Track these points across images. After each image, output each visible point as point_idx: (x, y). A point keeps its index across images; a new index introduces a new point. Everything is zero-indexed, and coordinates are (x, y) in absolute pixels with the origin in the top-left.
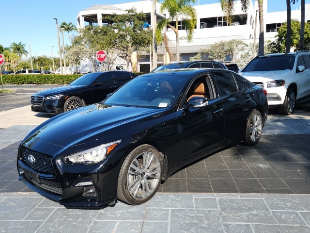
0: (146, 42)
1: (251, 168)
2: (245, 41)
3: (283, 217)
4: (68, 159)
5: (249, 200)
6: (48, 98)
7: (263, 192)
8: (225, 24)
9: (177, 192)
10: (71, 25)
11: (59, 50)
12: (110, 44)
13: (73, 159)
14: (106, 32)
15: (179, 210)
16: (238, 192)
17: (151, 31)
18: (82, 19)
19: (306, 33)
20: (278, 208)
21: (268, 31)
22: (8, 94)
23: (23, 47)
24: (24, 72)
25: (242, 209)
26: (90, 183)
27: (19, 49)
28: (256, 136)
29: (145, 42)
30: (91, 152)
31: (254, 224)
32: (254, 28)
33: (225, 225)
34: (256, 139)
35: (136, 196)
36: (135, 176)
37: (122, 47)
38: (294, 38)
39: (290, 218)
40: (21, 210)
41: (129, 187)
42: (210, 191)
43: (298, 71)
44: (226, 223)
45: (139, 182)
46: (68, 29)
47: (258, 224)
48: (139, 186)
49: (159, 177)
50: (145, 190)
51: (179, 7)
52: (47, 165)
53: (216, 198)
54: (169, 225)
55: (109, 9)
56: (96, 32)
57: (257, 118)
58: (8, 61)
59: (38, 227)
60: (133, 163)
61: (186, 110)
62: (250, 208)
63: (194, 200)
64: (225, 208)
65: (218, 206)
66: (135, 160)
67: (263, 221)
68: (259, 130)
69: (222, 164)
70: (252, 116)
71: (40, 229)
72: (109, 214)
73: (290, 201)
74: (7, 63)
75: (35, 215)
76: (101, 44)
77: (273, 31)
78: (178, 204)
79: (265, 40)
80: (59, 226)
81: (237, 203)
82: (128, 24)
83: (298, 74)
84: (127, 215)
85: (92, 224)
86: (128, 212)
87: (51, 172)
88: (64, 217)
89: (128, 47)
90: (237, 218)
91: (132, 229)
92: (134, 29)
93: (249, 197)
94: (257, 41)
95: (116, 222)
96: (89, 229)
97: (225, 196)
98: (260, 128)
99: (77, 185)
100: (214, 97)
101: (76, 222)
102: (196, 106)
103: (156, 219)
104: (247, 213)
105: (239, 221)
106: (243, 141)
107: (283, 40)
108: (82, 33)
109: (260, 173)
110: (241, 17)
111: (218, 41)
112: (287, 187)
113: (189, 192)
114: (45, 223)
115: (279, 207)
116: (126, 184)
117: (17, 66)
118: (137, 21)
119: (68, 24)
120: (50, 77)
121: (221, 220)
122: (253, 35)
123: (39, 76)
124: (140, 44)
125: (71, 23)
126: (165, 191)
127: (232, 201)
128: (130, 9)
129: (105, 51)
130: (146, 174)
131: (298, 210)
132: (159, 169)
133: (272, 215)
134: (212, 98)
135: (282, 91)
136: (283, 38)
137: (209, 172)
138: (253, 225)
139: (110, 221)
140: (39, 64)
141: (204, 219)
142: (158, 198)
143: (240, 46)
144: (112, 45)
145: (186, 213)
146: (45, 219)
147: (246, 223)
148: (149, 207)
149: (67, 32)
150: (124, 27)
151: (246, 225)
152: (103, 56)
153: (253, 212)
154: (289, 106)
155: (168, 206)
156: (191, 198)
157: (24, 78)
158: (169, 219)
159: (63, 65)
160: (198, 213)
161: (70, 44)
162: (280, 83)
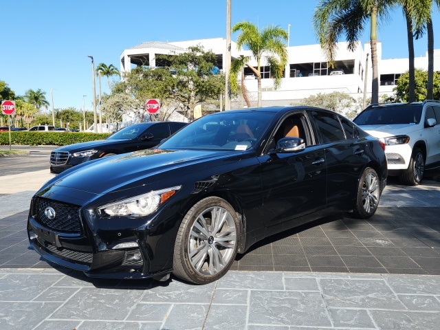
0: (216, 91)
1: (366, 245)
2: (351, 95)
3: (414, 302)
4: (103, 210)
5: (364, 281)
6: (75, 155)
7: (384, 272)
8: (324, 73)
9: (259, 270)
10: (112, 68)
11: (93, 100)
12: (165, 92)
13: (111, 210)
14: (160, 76)
15: (262, 292)
16: (347, 271)
17: (224, 77)
18: (128, 60)
19: (436, 86)
20: (406, 291)
21: (383, 84)
22: (18, 156)
23: (43, 97)
24: (43, 128)
25: (355, 291)
26: (135, 245)
27: (36, 98)
28: (371, 206)
29: (213, 91)
30: (138, 201)
31: (372, 309)
32: (364, 79)
33: (330, 310)
34: (371, 209)
35: (200, 271)
36: (200, 240)
37: (182, 96)
38: (420, 93)
39: (424, 304)
40: (30, 289)
41: (190, 255)
42: (306, 269)
43: (426, 126)
44: (332, 307)
45: (205, 249)
46: (108, 73)
47: (378, 309)
48: (205, 255)
49: (234, 247)
50: (214, 263)
51: (264, 41)
52: (72, 219)
53: (317, 278)
54: (248, 309)
55: (166, 48)
56: (146, 76)
57: (372, 180)
58: (21, 115)
59: (55, 309)
60: (198, 221)
61: (273, 156)
62: (365, 291)
63: (283, 280)
64: (330, 291)
65: (320, 288)
66: (200, 216)
67: (384, 306)
68: (375, 197)
69: (324, 239)
70: (365, 176)
71: (56, 312)
72: (160, 294)
73: (423, 283)
74: (19, 118)
75: (50, 296)
76: (153, 91)
77: (389, 84)
78: (261, 285)
79: (379, 94)
80: (86, 309)
81: (346, 284)
82: (191, 67)
83: (428, 129)
84: (187, 297)
85: (134, 307)
86: (187, 293)
87: (79, 229)
88: (93, 298)
89: (189, 97)
90: (348, 302)
91: (194, 313)
92: (200, 74)
93: (364, 277)
94: (369, 96)
95: (170, 305)
96: (129, 313)
97: (329, 276)
98: (376, 194)
99: (114, 248)
100: (312, 143)
101: (110, 304)
102: (288, 150)
103: (230, 302)
104: (362, 296)
105: (350, 305)
106: (352, 211)
107: (404, 95)
108: (127, 78)
109: (378, 250)
110: (346, 64)
111: (315, 94)
112: (418, 267)
113: (276, 270)
114: (65, 305)
115: (408, 290)
116: (186, 251)
117: (33, 122)
118: (203, 63)
119: (108, 66)
120: (78, 135)
121: (324, 304)
122: (362, 89)
123: (64, 134)
124: (207, 95)
125: (111, 65)
126: (242, 268)
127: (339, 282)
128: (195, 46)
129: (158, 100)
130: (216, 240)
131: (435, 294)
132: (234, 234)
133: (397, 298)
134: (310, 144)
135: (406, 151)
136: (404, 92)
137: (306, 248)
138: (370, 311)
139: (161, 303)
140: (63, 119)
141: (299, 303)
142: (232, 277)
143: (345, 101)
144: (168, 93)
145: (272, 295)
146: (64, 300)
147: (360, 309)
148: (219, 287)
149: (105, 76)
150: (185, 70)
151: (359, 310)
152: (155, 106)
153: (370, 295)
154: (415, 173)
155: (245, 287)
156: (280, 277)
157: (42, 136)
158: (248, 301)
159: (98, 122)
160: (290, 295)
161: (109, 93)
162: (403, 139)
